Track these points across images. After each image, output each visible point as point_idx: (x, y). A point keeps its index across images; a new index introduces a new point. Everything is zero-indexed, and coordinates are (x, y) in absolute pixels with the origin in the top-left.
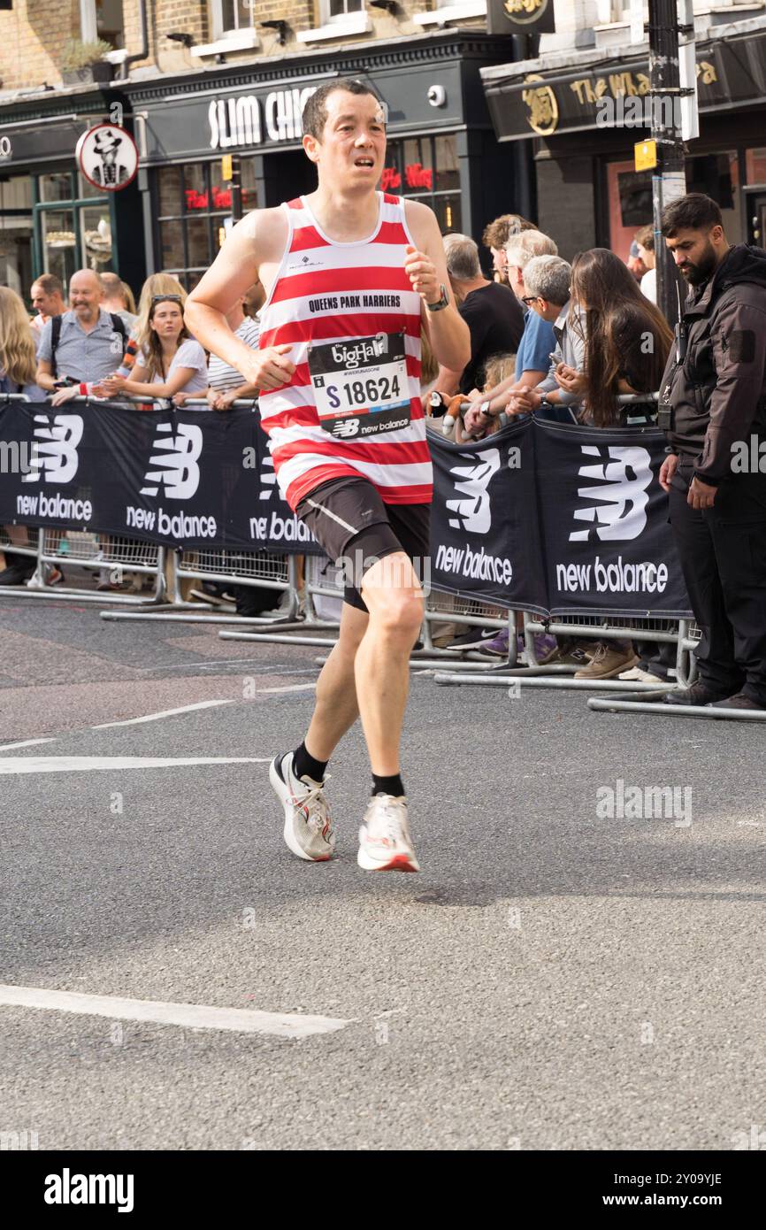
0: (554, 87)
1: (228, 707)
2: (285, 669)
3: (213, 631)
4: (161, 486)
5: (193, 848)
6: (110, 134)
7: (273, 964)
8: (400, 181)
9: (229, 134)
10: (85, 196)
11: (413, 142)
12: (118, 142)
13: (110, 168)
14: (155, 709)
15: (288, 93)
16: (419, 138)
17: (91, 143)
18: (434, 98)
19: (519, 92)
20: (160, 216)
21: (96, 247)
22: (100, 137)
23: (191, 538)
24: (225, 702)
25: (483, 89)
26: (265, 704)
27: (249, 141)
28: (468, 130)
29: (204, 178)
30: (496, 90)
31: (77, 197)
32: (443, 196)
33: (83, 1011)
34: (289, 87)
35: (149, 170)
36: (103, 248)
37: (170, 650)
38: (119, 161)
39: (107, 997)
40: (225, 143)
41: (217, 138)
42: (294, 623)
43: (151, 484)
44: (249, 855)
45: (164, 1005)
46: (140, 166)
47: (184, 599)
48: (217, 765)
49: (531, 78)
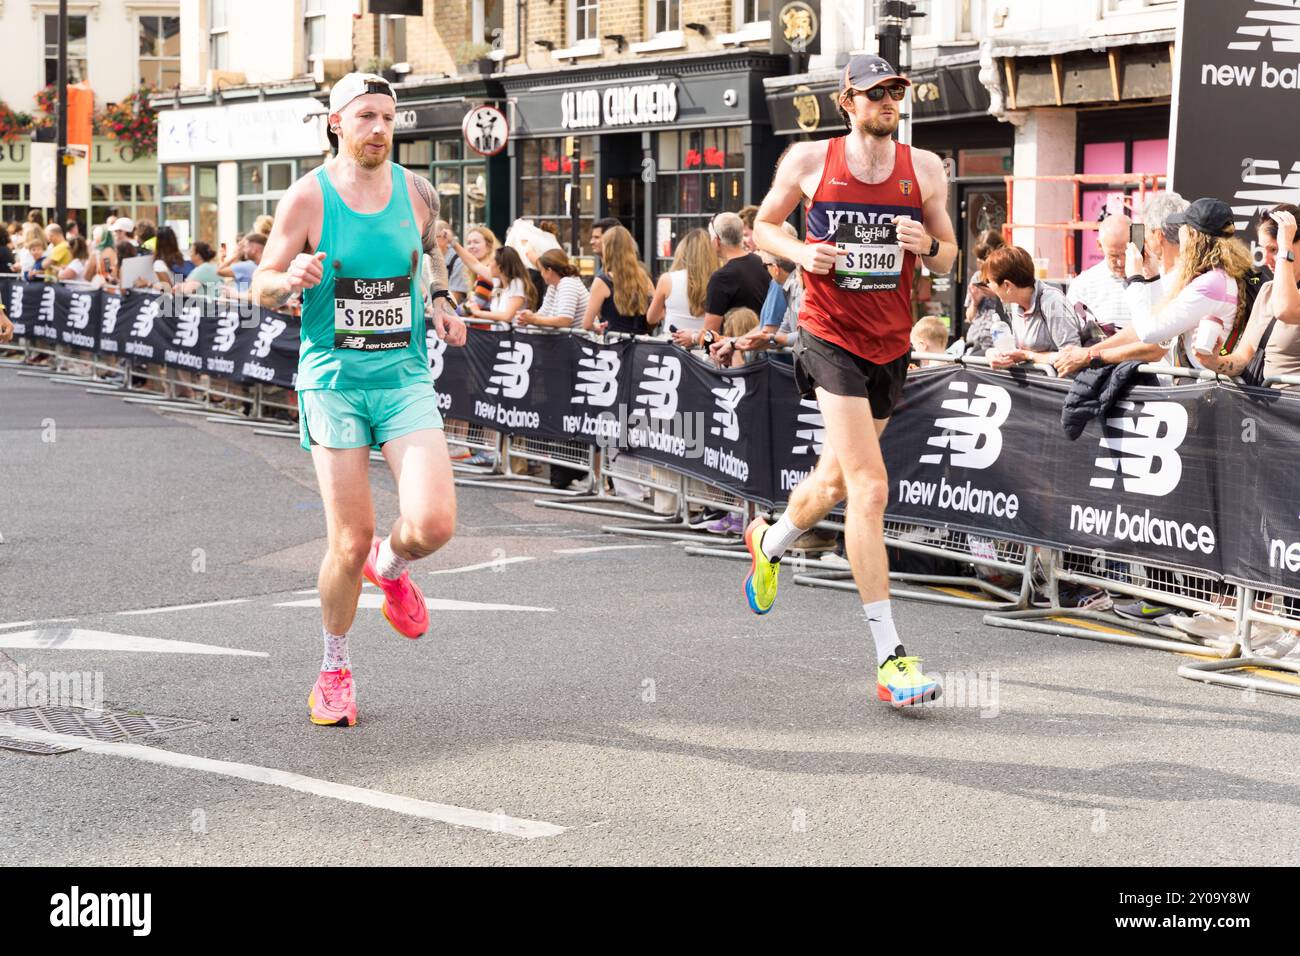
0: (818, 96)
1: (530, 563)
2: (578, 533)
3: (531, 499)
4: (501, 387)
5: (481, 679)
6: (488, 114)
7: (521, 779)
8: (700, 160)
9: (576, 117)
10: (468, 158)
11: (711, 132)
12: (494, 119)
13: (487, 139)
14: (477, 562)
15: (621, 89)
16: (716, 128)
17: (475, 120)
18: (728, 99)
19: (791, 98)
20: (523, 175)
21: (476, 197)
22: (481, 116)
23: (520, 428)
24: (530, 558)
25: (765, 95)
26: (557, 562)
27: (591, 124)
28: (752, 125)
29: (556, 149)
30: (774, 96)
31: (462, 158)
32: (731, 173)
33: (379, 805)
34: (622, 85)
35: (516, 141)
36: (480, 198)
37: (497, 512)
38: (495, 133)
39: (397, 796)
40: (574, 124)
41: (568, 120)
42: (589, 497)
43: (494, 385)
44: (520, 688)
45: (436, 805)
46: (510, 138)
47: (513, 471)
48: (512, 612)
49: (801, 88)
